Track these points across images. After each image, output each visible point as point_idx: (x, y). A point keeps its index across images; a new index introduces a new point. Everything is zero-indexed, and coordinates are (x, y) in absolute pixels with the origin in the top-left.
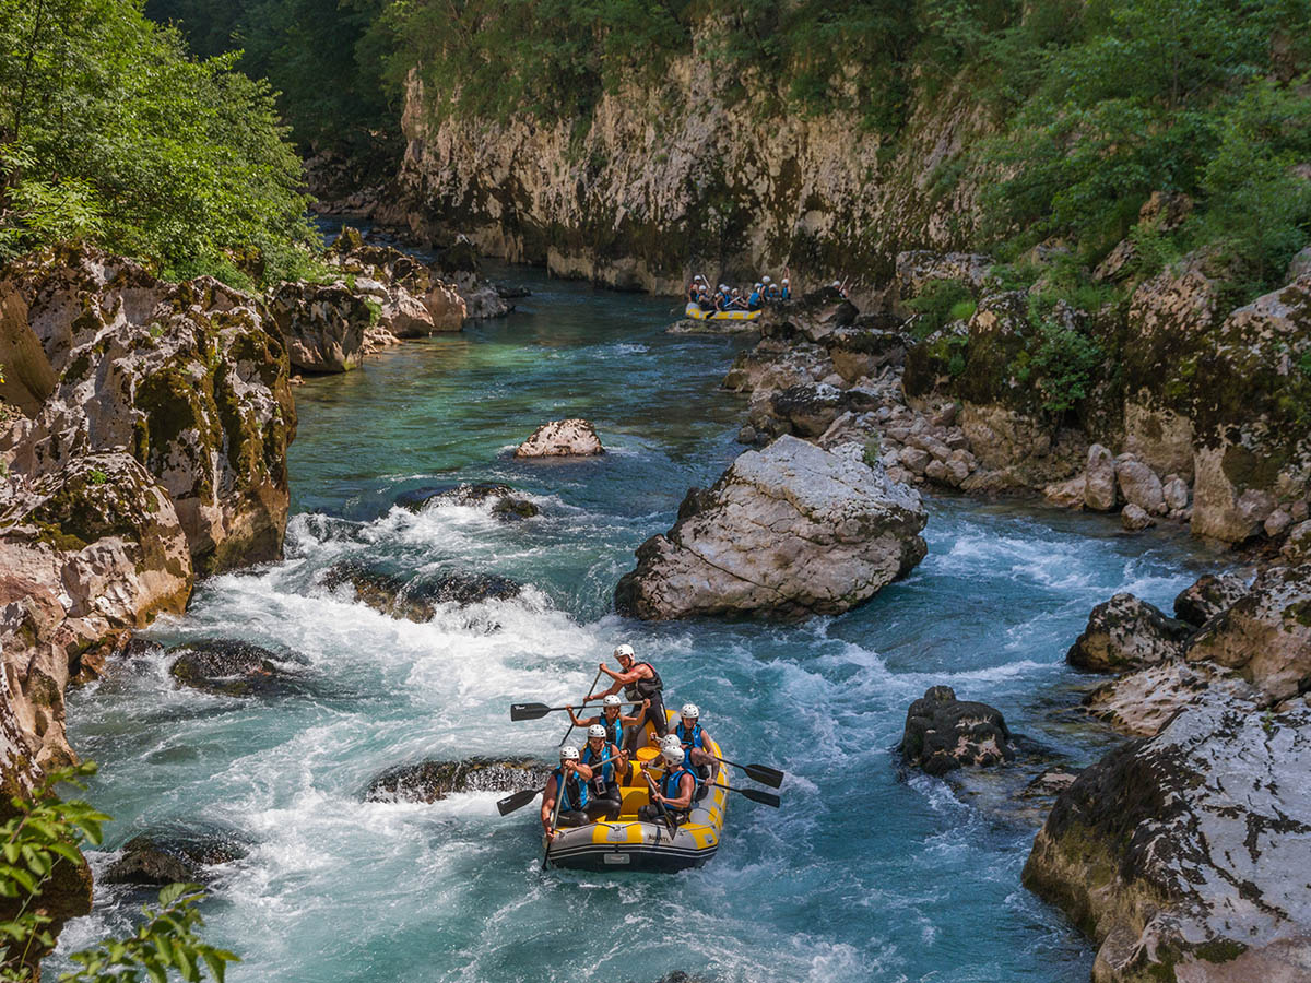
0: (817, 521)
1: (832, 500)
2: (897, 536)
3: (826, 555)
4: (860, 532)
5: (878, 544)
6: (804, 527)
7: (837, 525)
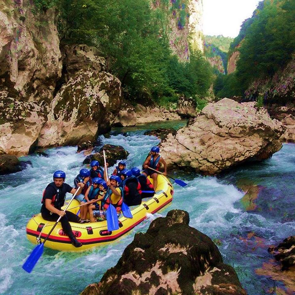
0: (221, 127)
1: (231, 119)
2: (261, 136)
3: (223, 141)
4: (241, 133)
5: (250, 139)
6: (215, 128)
7: (230, 129)
